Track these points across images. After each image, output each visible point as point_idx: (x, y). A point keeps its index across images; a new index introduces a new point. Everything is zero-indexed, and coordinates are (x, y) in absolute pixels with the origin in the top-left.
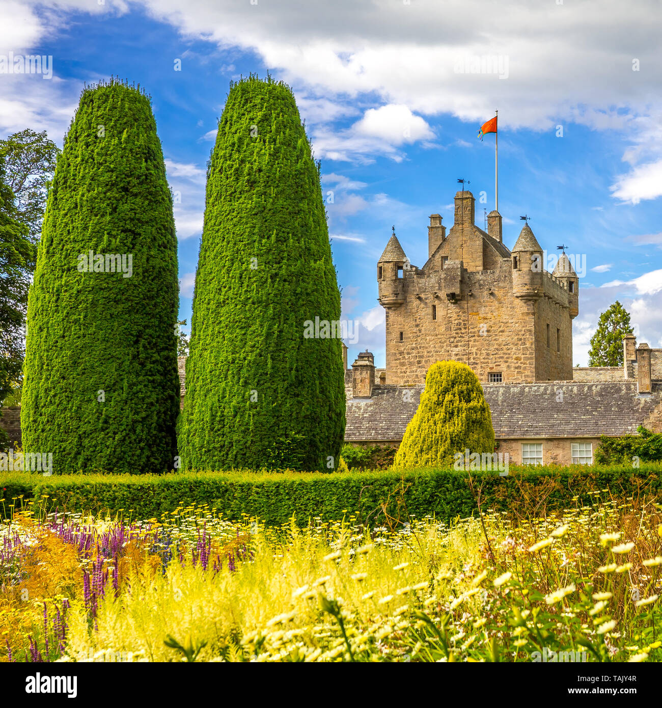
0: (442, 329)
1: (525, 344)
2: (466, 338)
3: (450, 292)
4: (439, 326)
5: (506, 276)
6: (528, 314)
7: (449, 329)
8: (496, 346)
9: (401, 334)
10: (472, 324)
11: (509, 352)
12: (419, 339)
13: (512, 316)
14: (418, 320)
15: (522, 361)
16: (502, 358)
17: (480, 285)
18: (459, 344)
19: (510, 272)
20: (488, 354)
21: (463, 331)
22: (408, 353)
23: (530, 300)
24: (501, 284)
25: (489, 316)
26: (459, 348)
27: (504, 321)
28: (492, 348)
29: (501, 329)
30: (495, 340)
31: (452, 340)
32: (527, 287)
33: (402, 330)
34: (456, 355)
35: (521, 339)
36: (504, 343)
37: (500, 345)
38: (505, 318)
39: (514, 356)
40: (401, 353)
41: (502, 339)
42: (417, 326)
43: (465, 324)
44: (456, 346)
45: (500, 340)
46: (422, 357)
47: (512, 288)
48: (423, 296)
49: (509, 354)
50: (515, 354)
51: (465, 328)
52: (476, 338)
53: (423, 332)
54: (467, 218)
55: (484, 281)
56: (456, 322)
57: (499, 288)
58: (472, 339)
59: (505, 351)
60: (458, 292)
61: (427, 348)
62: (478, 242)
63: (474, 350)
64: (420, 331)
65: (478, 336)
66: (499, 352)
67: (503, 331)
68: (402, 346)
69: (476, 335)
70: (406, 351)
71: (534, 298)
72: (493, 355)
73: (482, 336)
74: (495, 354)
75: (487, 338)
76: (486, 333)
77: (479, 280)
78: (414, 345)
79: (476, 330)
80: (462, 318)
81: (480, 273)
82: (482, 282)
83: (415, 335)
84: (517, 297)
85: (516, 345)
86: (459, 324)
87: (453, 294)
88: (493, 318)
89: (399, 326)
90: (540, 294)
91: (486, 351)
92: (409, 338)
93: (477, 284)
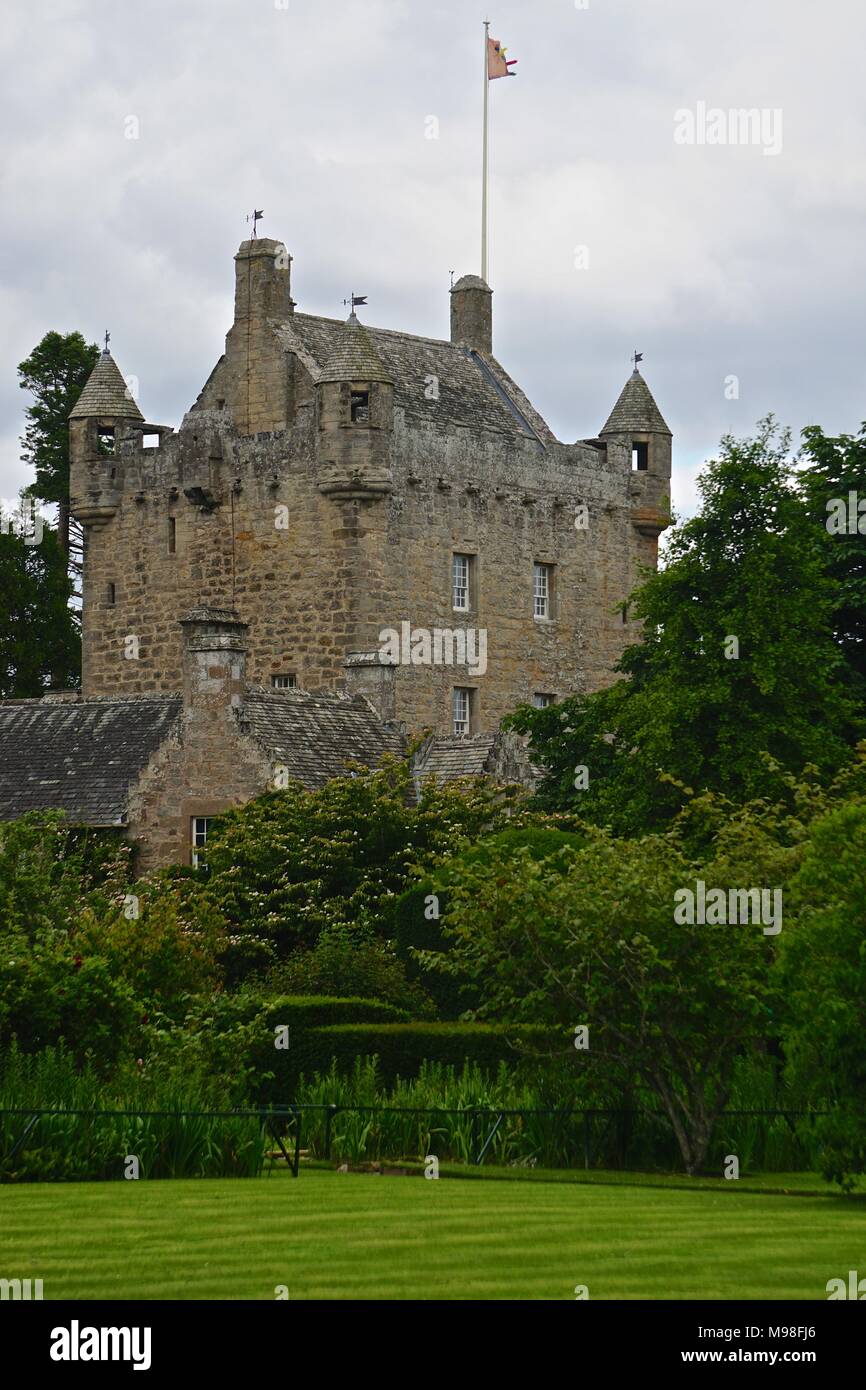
0: (187, 574)
1: (337, 605)
2: (230, 595)
3: (188, 485)
4: (181, 567)
5: (304, 445)
7: (197, 573)
8: (285, 613)
9: (112, 587)
10: (240, 562)
11: (309, 625)
12: (142, 598)
13: (316, 539)
14: (141, 555)
15: (333, 646)
16: (295, 639)
17: (257, 467)
20: (269, 632)
21: (224, 577)
22: (123, 633)
23: (349, 500)
24: (295, 465)
25: (272, 540)
27: (299, 551)
28: (277, 617)
29: (295, 570)
30: (284, 597)
31: (204, 598)
32: (335, 469)
33: (112, 579)
35: (331, 595)
36: (300, 603)
37: (290, 609)
38: (302, 544)
39: (319, 636)
40: (111, 633)
41: (296, 595)
42: (140, 567)
43: (227, 562)
45: (293, 597)
46: (148, 641)
47: (314, 472)
48: (149, 497)
49: (309, 631)
50: (319, 629)
51: (228, 571)
52: (248, 593)
53: (150, 582)
54: (258, 307)
55: (263, 456)
56: (211, 556)
57: (294, 472)
58: (240, 596)
59: (301, 624)
60: (205, 487)
61: (156, 619)
62: (278, 364)
64: (145, 578)
65: (252, 590)
66: (291, 627)
67: (297, 576)
68: (112, 617)
69: (247, 586)
70: (118, 628)
71: (356, 494)
72: (278, 633)
73: (258, 588)
74: (283, 632)
75: (269, 593)
76: (264, 582)
77: (253, 456)
78: (134, 614)
79: (247, 574)
80: (222, 547)
81: (256, 440)
82: (259, 459)
83: (136, 588)
84: (325, 493)
85: (323, 608)
86: (217, 562)
87: (198, 490)
88: (280, 546)
89: (107, 570)
90: (370, 485)
91: (266, 625)
92: (125, 596)
93: (250, 466)
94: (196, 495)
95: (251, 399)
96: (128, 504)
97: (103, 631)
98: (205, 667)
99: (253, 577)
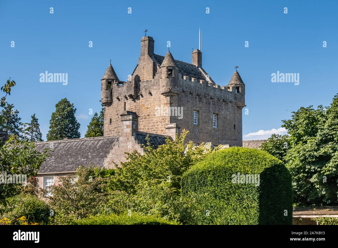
1: (165, 122)
3: (129, 94)
5: (157, 83)
6: (167, 104)
8: (152, 124)
9: (111, 120)
12: (118, 122)
15: (164, 132)
16: (155, 130)
17: (145, 89)
19: (159, 80)
22: (113, 131)
23: (168, 96)
24: (155, 88)
25: (149, 106)
28: (150, 125)
30: (152, 120)
32: (164, 88)
33: (111, 118)
35: (163, 119)
36: (156, 122)
37: (154, 123)
38: (156, 107)
39: (160, 129)
42: (117, 115)
43: (138, 112)
45: (154, 120)
46: (119, 132)
47: (159, 89)
48: (120, 98)
49: (158, 128)
54: (146, 52)
55: (147, 86)
56: (134, 111)
57: (154, 89)
58: (141, 120)
59: (156, 127)
60: (133, 94)
63: (142, 127)
64: (119, 117)
65: (144, 119)
66: (154, 127)
67: (155, 115)
68: (111, 127)
69: (143, 118)
70: (112, 129)
71: (170, 94)
72: (150, 129)
73: (146, 118)
74: (152, 129)
75: (148, 119)
76: (147, 117)
77: (144, 86)
78: (116, 126)
79: (143, 115)
80: (137, 109)
81: (145, 82)
82: (146, 87)
83: (116, 120)
84: (162, 94)
85: (161, 122)
87: (131, 95)
88: (151, 107)
89: (110, 115)
90: (173, 92)
91: (147, 127)
92: (114, 122)
93: (144, 89)
94: (131, 96)
95: (145, 74)
96: (115, 99)
97: (109, 130)
98: (126, 125)
99: (144, 116)
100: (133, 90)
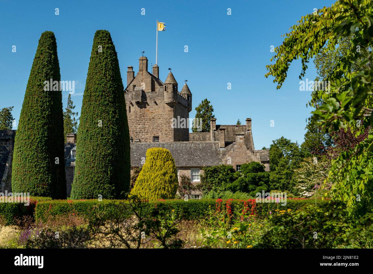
2: (144, 121)
3: (137, 101)
4: (132, 116)
6: (171, 111)
7: (136, 117)
8: (157, 125)
10: (146, 115)
11: (162, 127)
13: (164, 112)
15: (168, 131)
16: (159, 130)
17: (150, 98)
18: (141, 124)
19: (163, 92)
20: (153, 128)
21: (142, 118)
24: (159, 98)
25: (154, 111)
26: (141, 125)
27: (160, 114)
28: (155, 126)
29: (159, 117)
30: (156, 122)
31: (137, 122)
32: (170, 99)
34: (139, 128)
35: (168, 122)
36: (160, 123)
37: (158, 124)
38: (161, 112)
39: (165, 129)
43: (143, 115)
44: (139, 125)
47: (164, 99)
51: (143, 117)
52: (148, 121)
54: (144, 69)
55: (152, 96)
56: (139, 114)
58: (146, 121)
60: (140, 101)
62: (149, 79)
63: (147, 126)
66: (158, 127)
67: (160, 118)
73: (151, 120)
74: (156, 128)
75: (153, 121)
77: (149, 96)
79: (148, 117)
80: (142, 112)
84: (166, 103)
85: (165, 124)
86: (141, 115)
88: (156, 113)
94: (138, 103)
100: (140, 98)
